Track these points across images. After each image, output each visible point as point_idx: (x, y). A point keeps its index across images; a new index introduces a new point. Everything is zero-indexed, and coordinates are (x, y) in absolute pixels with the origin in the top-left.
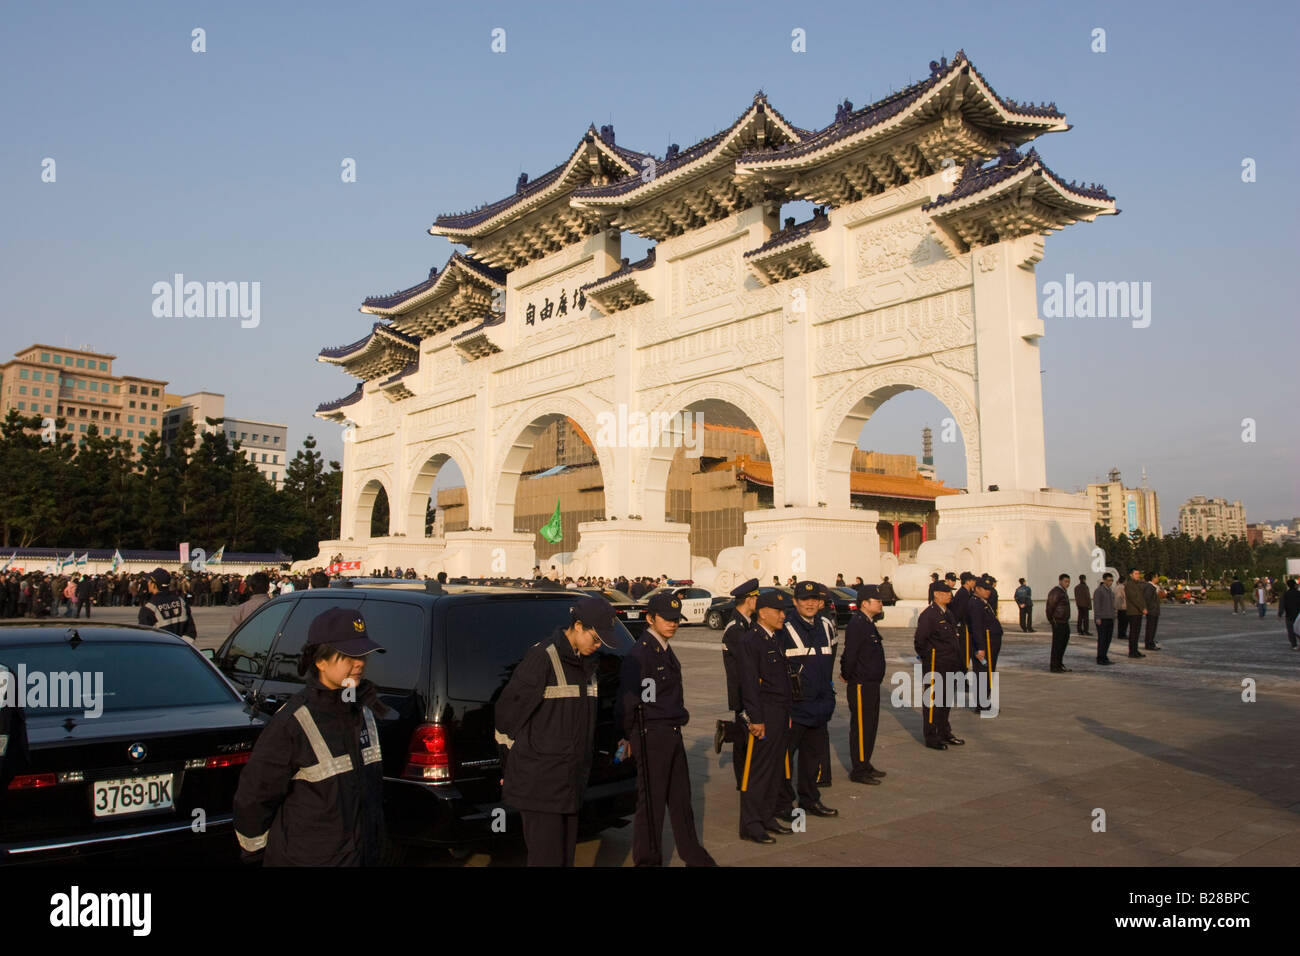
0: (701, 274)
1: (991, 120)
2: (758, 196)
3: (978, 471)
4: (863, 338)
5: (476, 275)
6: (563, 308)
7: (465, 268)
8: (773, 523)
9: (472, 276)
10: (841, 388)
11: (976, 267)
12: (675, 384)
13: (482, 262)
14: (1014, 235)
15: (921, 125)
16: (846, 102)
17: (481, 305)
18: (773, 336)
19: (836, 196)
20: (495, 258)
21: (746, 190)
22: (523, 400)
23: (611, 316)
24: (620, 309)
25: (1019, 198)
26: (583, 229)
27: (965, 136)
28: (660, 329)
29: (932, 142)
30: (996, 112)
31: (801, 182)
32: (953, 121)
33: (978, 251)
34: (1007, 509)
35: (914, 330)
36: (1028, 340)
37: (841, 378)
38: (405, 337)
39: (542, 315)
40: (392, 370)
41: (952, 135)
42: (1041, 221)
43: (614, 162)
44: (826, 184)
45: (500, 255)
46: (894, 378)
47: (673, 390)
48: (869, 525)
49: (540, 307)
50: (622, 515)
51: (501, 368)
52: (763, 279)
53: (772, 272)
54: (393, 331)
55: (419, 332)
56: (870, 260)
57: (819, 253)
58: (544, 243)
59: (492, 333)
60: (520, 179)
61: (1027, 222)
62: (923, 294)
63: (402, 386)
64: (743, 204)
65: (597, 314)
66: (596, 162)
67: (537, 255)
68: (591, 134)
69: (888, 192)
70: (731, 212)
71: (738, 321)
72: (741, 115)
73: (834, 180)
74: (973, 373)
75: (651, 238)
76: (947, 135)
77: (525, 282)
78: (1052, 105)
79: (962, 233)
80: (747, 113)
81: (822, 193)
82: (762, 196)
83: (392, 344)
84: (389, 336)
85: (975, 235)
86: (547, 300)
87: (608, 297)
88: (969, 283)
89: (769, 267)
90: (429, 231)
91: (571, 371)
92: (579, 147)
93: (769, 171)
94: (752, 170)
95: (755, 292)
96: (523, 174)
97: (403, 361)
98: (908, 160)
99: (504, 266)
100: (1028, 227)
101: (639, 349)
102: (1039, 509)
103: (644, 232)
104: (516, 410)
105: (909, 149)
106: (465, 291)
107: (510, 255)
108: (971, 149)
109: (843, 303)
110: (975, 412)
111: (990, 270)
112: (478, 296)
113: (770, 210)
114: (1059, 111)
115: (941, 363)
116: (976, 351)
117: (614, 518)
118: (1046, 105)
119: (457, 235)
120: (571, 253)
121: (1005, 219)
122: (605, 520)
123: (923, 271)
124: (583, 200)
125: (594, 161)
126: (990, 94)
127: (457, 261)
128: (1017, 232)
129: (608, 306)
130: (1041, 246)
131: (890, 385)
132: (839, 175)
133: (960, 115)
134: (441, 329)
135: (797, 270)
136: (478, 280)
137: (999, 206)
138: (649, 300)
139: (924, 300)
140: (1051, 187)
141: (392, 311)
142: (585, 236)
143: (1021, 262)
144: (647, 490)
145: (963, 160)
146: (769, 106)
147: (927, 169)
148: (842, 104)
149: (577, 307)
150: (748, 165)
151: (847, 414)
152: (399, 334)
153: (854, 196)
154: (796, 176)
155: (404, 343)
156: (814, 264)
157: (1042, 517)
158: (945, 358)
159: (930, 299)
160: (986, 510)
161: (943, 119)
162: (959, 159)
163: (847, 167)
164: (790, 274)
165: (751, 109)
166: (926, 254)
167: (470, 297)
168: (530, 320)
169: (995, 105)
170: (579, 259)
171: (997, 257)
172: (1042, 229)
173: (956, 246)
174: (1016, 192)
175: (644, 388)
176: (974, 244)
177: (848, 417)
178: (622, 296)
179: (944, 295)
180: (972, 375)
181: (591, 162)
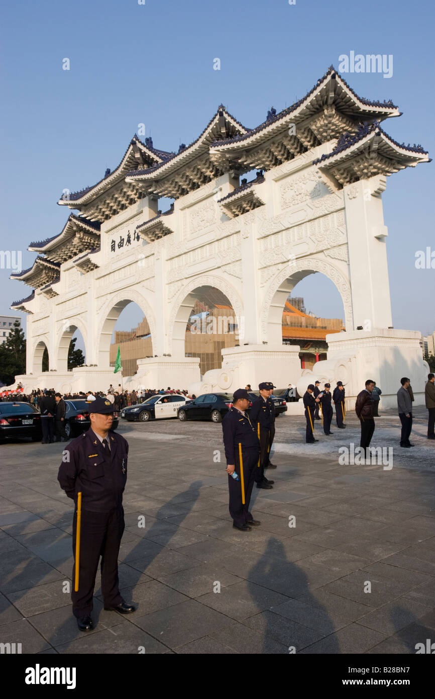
0: (198, 216)
1: (353, 109)
2: (226, 168)
3: (351, 319)
4: (285, 244)
5: (84, 226)
6: (129, 241)
7: (77, 222)
8: (237, 355)
9: (82, 227)
10: (273, 275)
11: (347, 197)
12: (186, 278)
13: (87, 218)
14: (368, 176)
15: (312, 115)
16: (272, 109)
17: (89, 243)
18: (236, 247)
19: (267, 163)
20: (93, 216)
21: (219, 164)
22: (111, 293)
23: (152, 243)
24: (157, 239)
25: (369, 153)
26: (137, 196)
27: (338, 120)
28: (177, 248)
29: (318, 125)
30: (355, 104)
31: (247, 156)
32: (330, 110)
33: (348, 188)
34: (367, 340)
35: (313, 238)
36: (379, 238)
37: (274, 268)
38: (52, 263)
39: (119, 245)
40: (48, 281)
41: (330, 119)
42: (383, 166)
43: (149, 156)
44: (261, 156)
45: (96, 214)
46: (302, 266)
47: (185, 282)
48: (294, 353)
49: (118, 241)
50: (160, 354)
51: (99, 276)
52: (230, 214)
53: (234, 210)
54: (46, 260)
55: (59, 260)
56: (287, 200)
57: (259, 197)
58: (118, 205)
59: (94, 258)
60: (106, 172)
61: (375, 167)
62: (318, 216)
63: (51, 289)
64: (218, 173)
65: (146, 243)
66: (139, 156)
67: (115, 212)
68: (134, 139)
69: (296, 158)
70: (213, 178)
71: (218, 240)
72: (211, 119)
73: (265, 154)
74: (347, 260)
75: (171, 197)
76: (327, 120)
77: (110, 228)
78: (390, 101)
79: (337, 177)
80: (214, 118)
81: (259, 162)
82: (228, 167)
83: (46, 268)
84: (44, 263)
85: (345, 178)
86: (121, 237)
87: (150, 232)
88: (343, 206)
89: (233, 208)
90: (58, 203)
91: (134, 276)
92: (129, 148)
93: (228, 151)
94: (218, 151)
95: (225, 223)
96: (108, 169)
97: (53, 276)
98: (306, 137)
99: (99, 220)
100: (375, 170)
101: (167, 260)
102: (387, 339)
103: (167, 194)
104: (107, 299)
105: (307, 131)
106: (79, 235)
107: (101, 214)
108: (343, 128)
109: (273, 225)
110: (348, 283)
111: (354, 198)
112: (87, 238)
113: (233, 175)
114: (394, 104)
115: (329, 256)
116: (348, 247)
117: (156, 356)
118: (387, 101)
119: (72, 204)
120: (132, 210)
121: (362, 166)
122: (152, 357)
123: (317, 202)
124: (133, 177)
125: (138, 155)
126: (350, 92)
127: (72, 219)
128: (370, 174)
129: (150, 238)
130: (385, 182)
131: (300, 270)
132: (268, 151)
133: (334, 107)
134: (70, 257)
135: (248, 208)
136: (85, 228)
137: (358, 159)
138: (172, 232)
139: (318, 219)
140: (387, 144)
141: (44, 249)
142: (139, 200)
143: (373, 192)
144: (173, 339)
145: (338, 135)
146: (227, 113)
147: (317, 142)
148: (270, 111)
149: (136, 239)
150: (217, 148)
151: (277, 289)
152: (49, 261)
153: (278, 162)
154: (244, 153)
155: (52, 266)
156: (256, 204)
157: (388, 344)
158: (331, 252)
159: (321, 219)
160: (355, 341)
161: (324, 110)
162: (335, 134)
163: (272, 145)
164: (244, 211)
165: (216, 115)
166: (319, 192)
167: (82, 238)
168: (113, 249)
169: (354, 99)
170: (135, 213)
171: (358, 190)
172: (385, 172)
173: (335, 186)
174: (367, 149)
175: (170, 282)
176: (345, 184)
177: (278, 291)
178: (158, 231)
179: (329, 216)
180: (346, 262)
181: (136, 156)
